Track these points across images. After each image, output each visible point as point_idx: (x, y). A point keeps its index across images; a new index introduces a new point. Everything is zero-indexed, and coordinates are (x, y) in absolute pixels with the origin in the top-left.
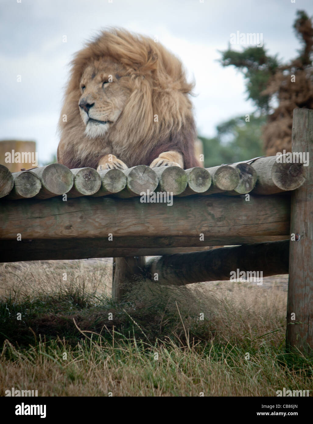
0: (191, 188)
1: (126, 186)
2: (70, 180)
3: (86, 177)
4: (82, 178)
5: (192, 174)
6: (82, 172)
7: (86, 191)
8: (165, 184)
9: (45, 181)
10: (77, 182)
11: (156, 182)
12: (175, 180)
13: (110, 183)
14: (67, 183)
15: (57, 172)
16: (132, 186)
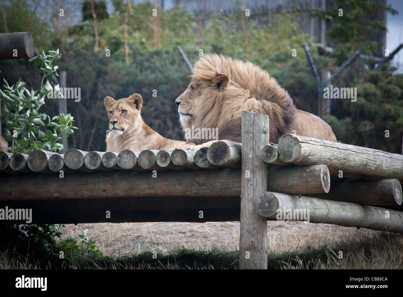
0: (158, 164)
1: (117, 163)
2: (82, 159)
3: (91, 158)
4: (89, 158)
5: (158, 155)
6: (88, 154)
7: (91, 167)
8: (141, 162)
9: (65, 160)
10: (85, 161)
11: (135, 160)
12: (147, 159)
13: (106, 161)
14: (79, 162)
15: (74, 155)
16: (119, 163)
